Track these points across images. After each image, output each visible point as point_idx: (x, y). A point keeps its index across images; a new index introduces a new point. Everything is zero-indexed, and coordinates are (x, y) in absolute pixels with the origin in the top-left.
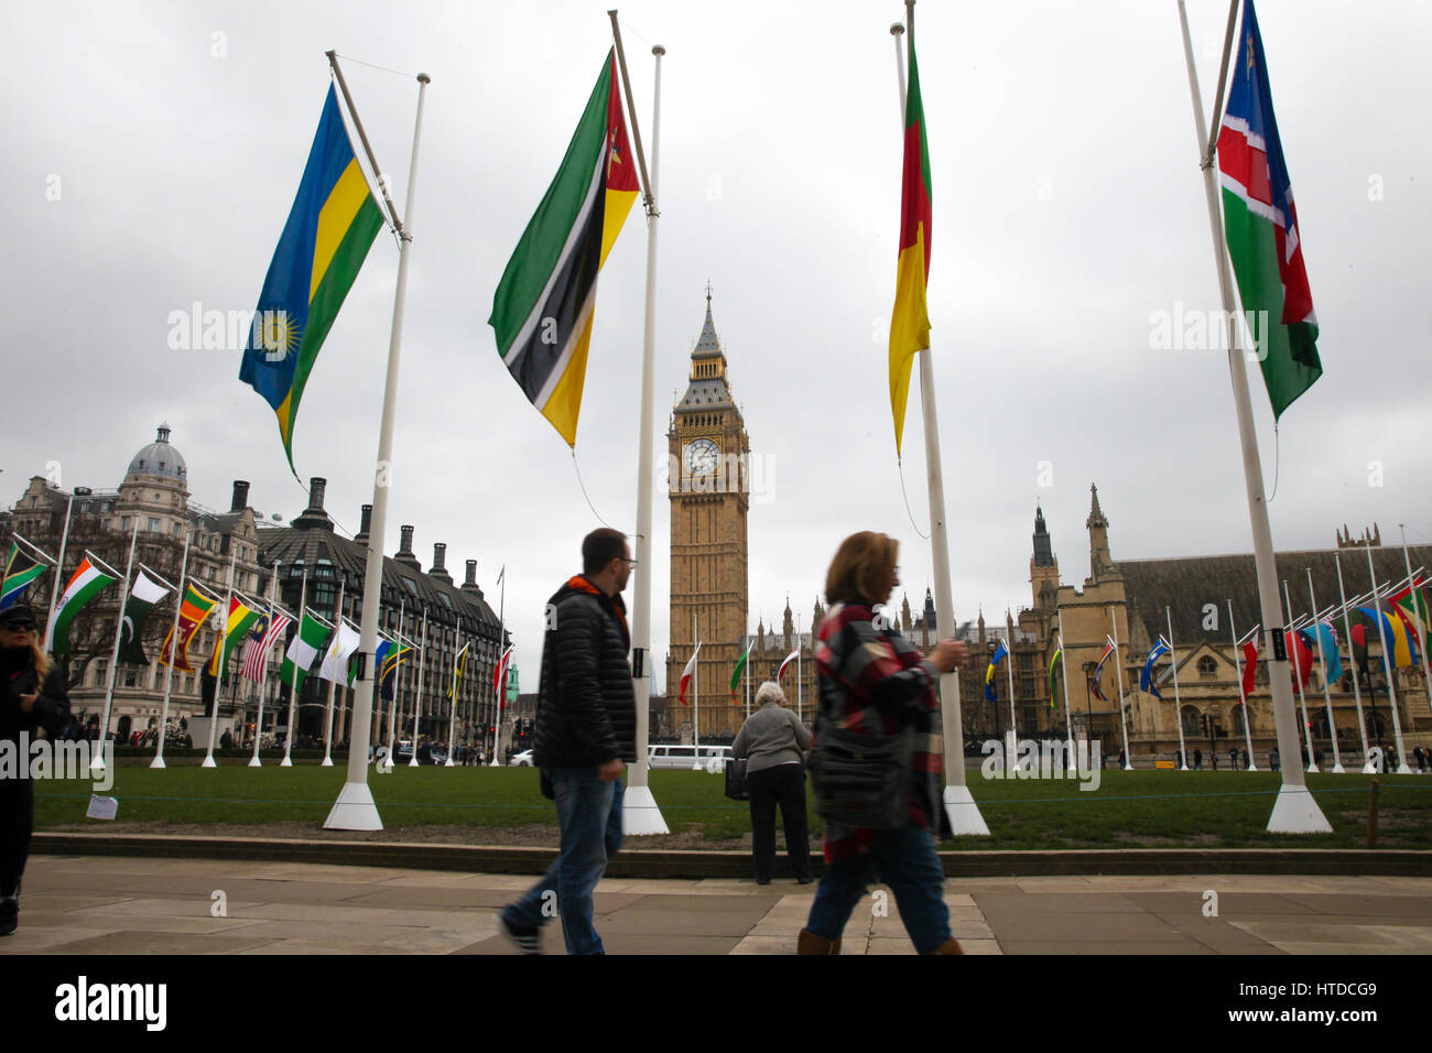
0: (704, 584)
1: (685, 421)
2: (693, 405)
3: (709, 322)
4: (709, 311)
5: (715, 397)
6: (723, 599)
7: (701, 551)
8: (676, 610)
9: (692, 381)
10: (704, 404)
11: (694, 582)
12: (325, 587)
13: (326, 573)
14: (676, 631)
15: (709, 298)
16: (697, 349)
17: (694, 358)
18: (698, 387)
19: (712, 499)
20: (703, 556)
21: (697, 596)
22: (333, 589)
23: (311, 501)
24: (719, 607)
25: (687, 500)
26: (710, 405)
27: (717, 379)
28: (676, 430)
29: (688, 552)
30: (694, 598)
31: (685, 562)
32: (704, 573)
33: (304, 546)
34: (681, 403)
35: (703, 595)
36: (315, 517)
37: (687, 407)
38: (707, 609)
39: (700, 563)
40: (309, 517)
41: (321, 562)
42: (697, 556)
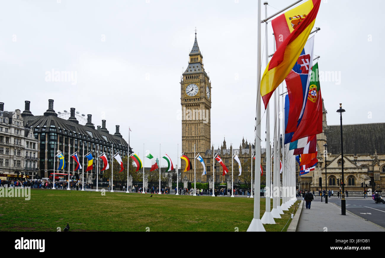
0: (193, 133)
1: (187, 78)
2: (189, 72)
3: (196, 42)
4: (196, 38)
5: (197, 69)
6: (200, 138)
7: (192, 122)
8: (184, 141)
9: (189, 64)
10: (193, 72)
11: (190, 132)
12: (53, 134)
13: (53, 130)
14: (184, 148)
15: (196, 34)
16: (191, 53)
17: (190, 55)
18: (192, 66)
19: (196, 104)
20: (193, 124)
21: (191, 137)
22: (56, 135)
23: (49, 107)
24: (198, 140)
25: (187, 105)
26: (195, 72)
27: (198, 63)
28: (183, 81)
29: (188, 122)
30: (190, 137)
31: (187, 126)
32: (193, 129)
33: (47, 121)
34: (186, 71)
35: (193, 137)
36: (50, 112)
37: (187, 73)
38: (194, 141)
39: (192, 126)
40: (48, 112)
41: (51, 126)
42: (191, 124)
